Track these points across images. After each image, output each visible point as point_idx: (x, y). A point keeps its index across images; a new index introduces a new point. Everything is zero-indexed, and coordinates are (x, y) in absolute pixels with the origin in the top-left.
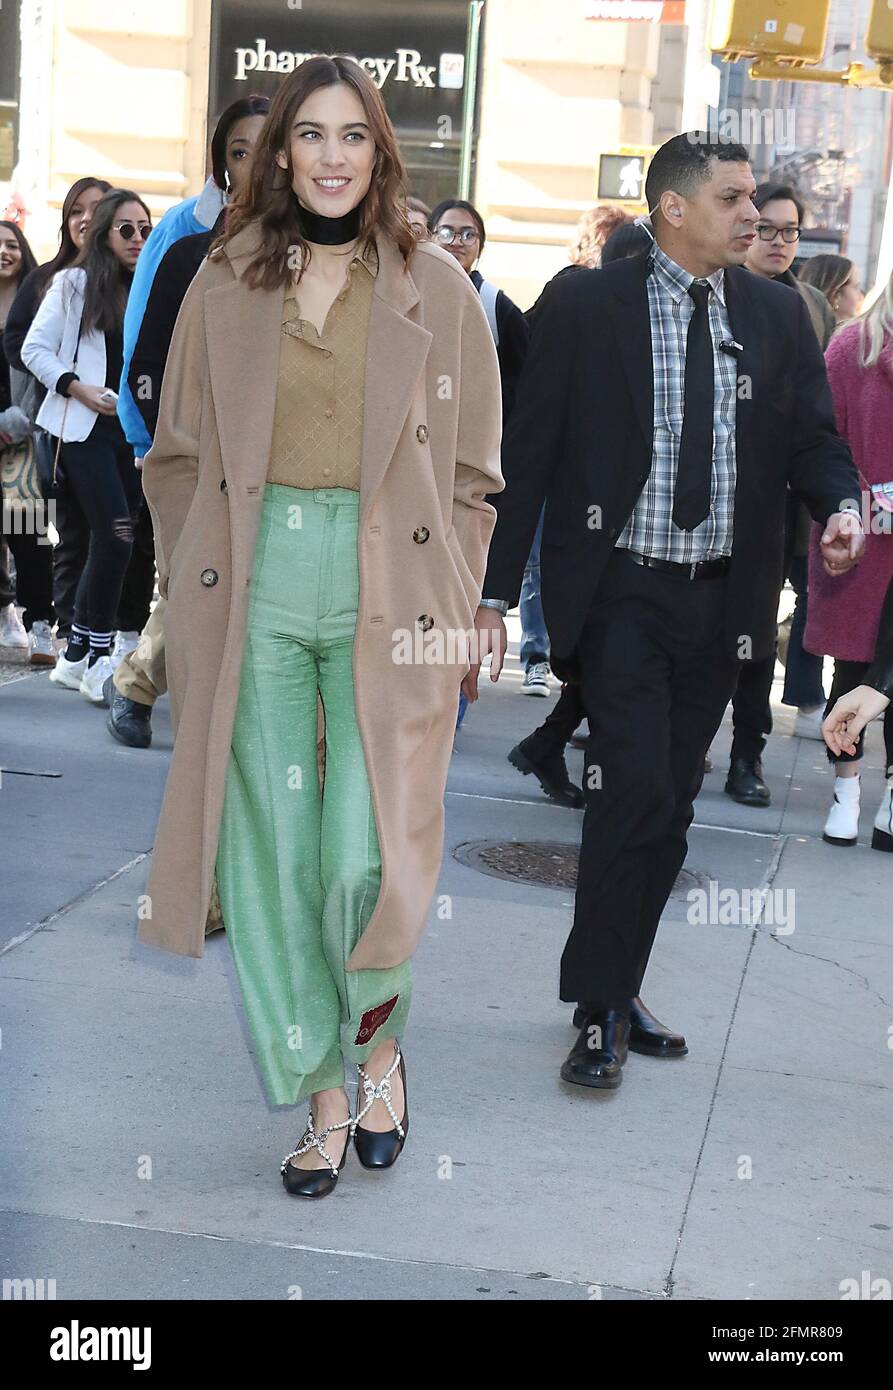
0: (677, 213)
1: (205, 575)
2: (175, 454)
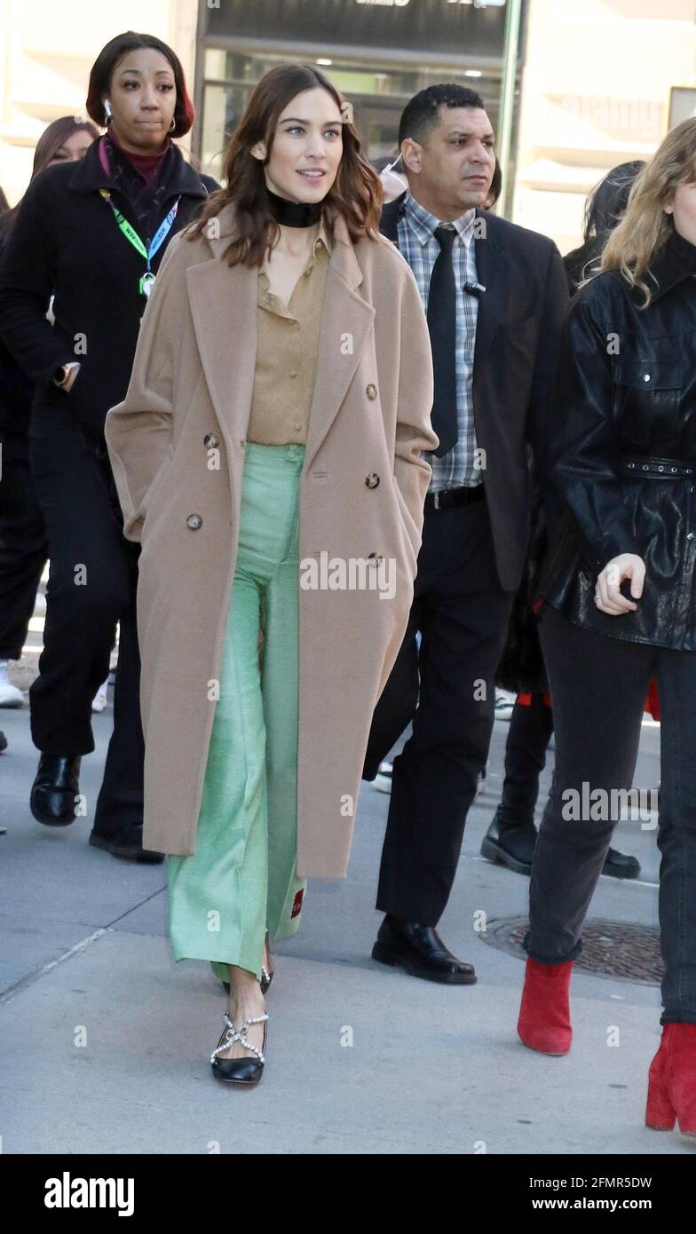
0: (416, 159)
1: (191, 519)
2: (143, 410)
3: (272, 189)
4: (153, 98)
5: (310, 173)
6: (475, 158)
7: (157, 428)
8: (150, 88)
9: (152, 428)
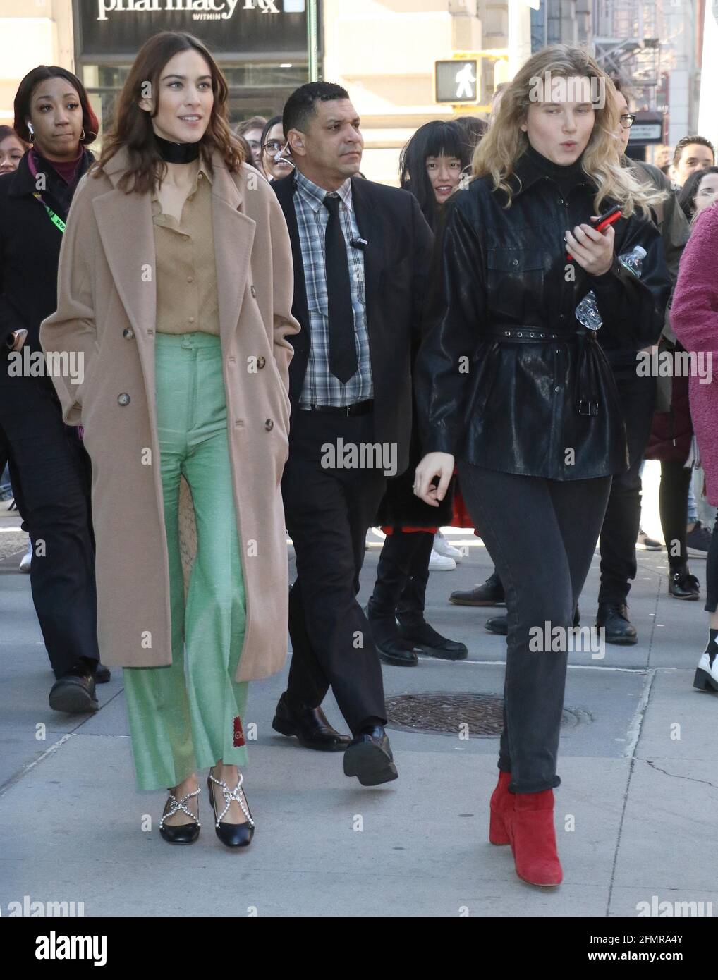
1: (121, 397)
2: (71, 318)
3: (159, 134)
4: (64, 115)
5: (189, 118)
6: (349, 139)
7: (84, 331)
8: (61, 107)
9: (79, 332)
